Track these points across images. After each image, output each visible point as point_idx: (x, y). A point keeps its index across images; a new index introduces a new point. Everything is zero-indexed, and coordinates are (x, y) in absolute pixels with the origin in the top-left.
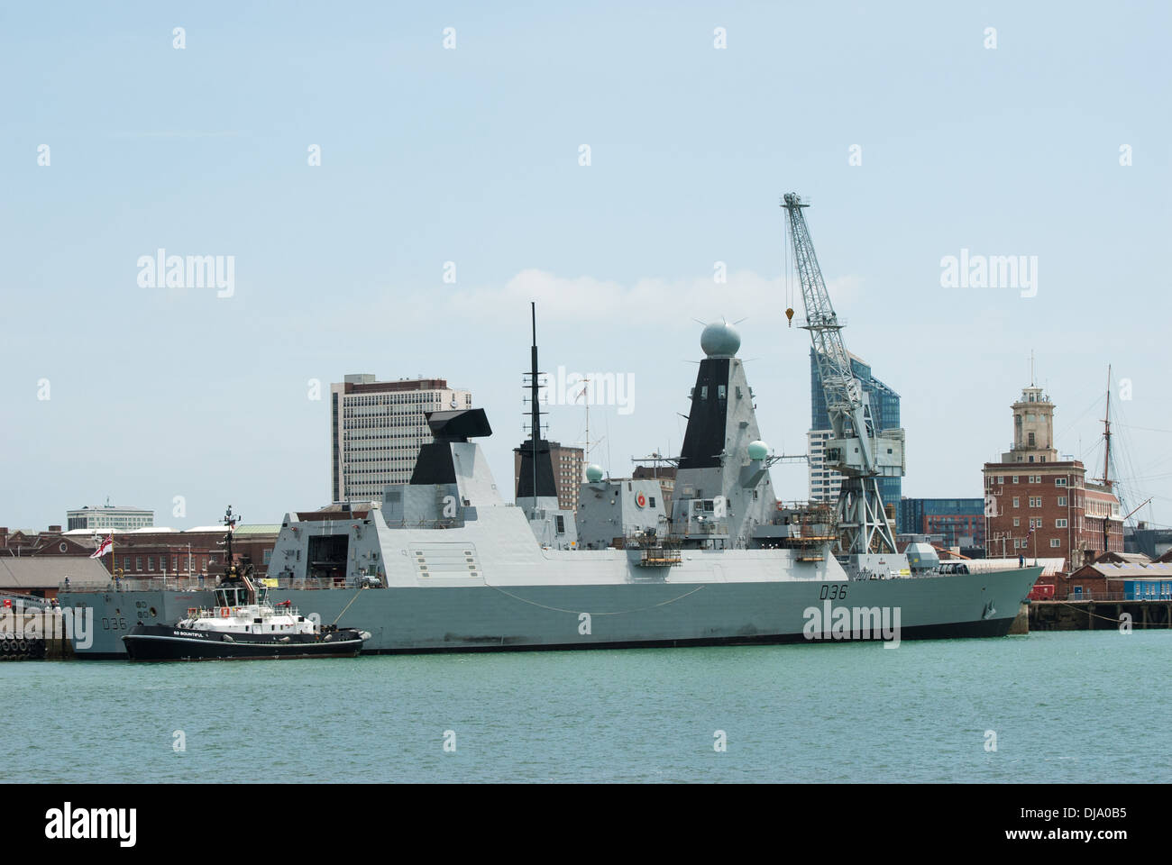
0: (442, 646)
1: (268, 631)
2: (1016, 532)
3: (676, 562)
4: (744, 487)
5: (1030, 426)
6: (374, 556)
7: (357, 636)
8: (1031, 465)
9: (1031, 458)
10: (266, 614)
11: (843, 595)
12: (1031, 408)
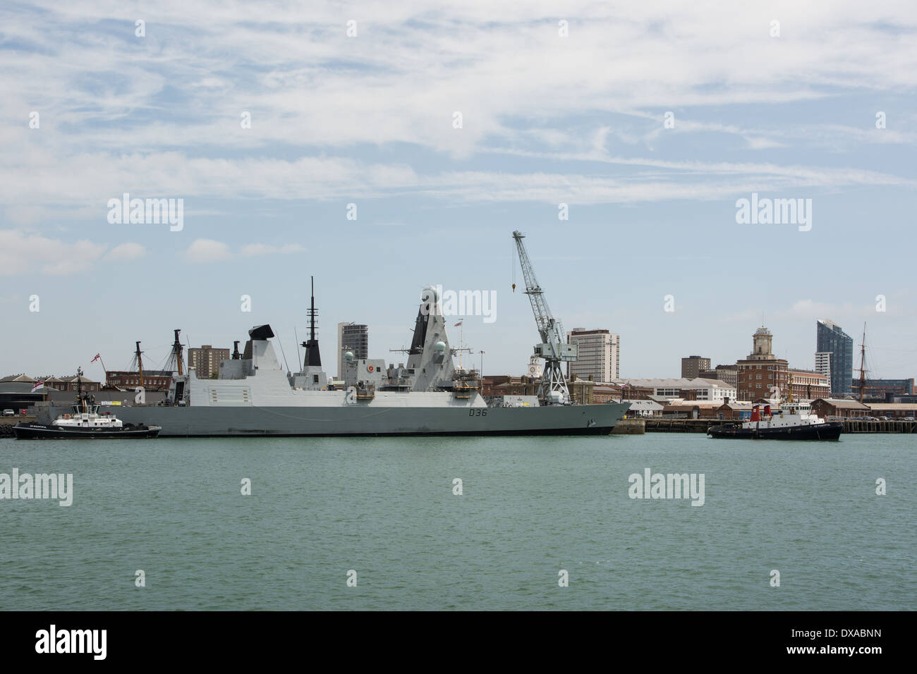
0: (227, 433)
1: (91, 426)
2: (750, 390)
4: (435, 363)
5: (760, 344)
6: (189, 392)
8: (759, 361)
9: (759, 358)
10: (92, 418)
11: (484, 414)
12: (762, 336)
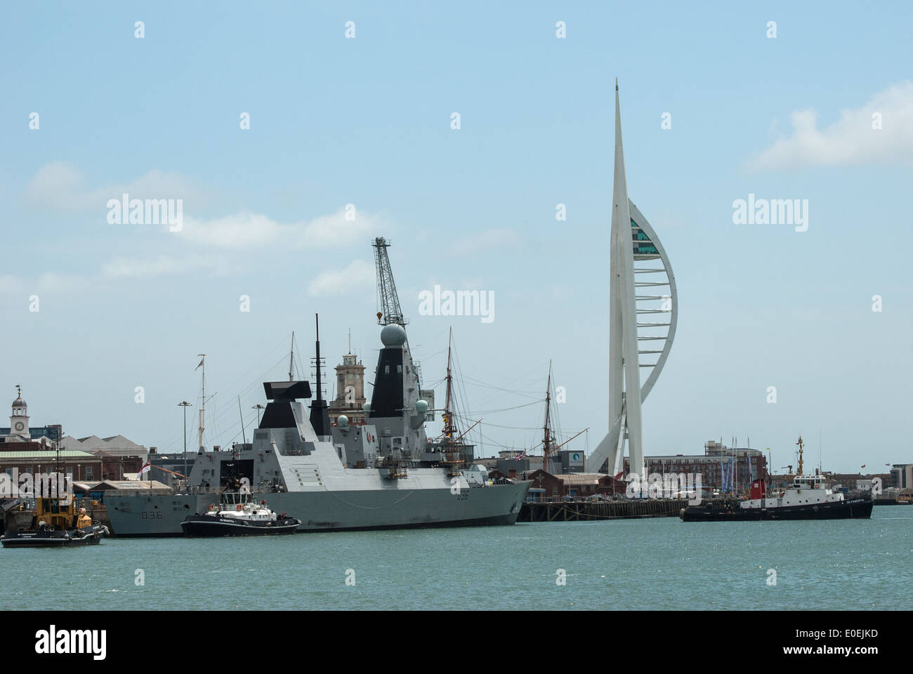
0: (307, 528)
1: (258, 519)
3: (405, 476)
4: (413, 430)
6: (276, 472)
7: (297, 523)
10: (258, 509)
11: (467, 497)
12: (350, 370)
